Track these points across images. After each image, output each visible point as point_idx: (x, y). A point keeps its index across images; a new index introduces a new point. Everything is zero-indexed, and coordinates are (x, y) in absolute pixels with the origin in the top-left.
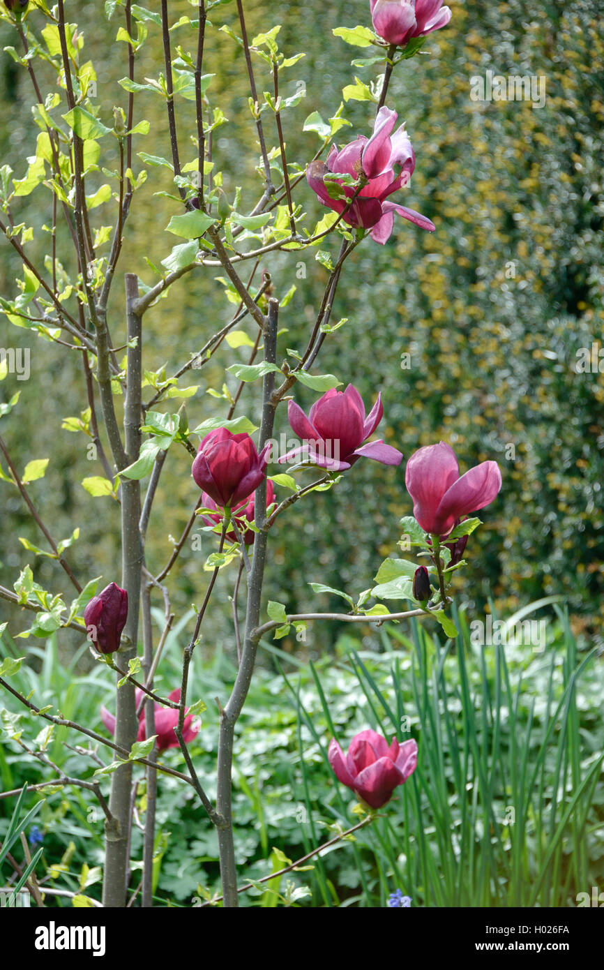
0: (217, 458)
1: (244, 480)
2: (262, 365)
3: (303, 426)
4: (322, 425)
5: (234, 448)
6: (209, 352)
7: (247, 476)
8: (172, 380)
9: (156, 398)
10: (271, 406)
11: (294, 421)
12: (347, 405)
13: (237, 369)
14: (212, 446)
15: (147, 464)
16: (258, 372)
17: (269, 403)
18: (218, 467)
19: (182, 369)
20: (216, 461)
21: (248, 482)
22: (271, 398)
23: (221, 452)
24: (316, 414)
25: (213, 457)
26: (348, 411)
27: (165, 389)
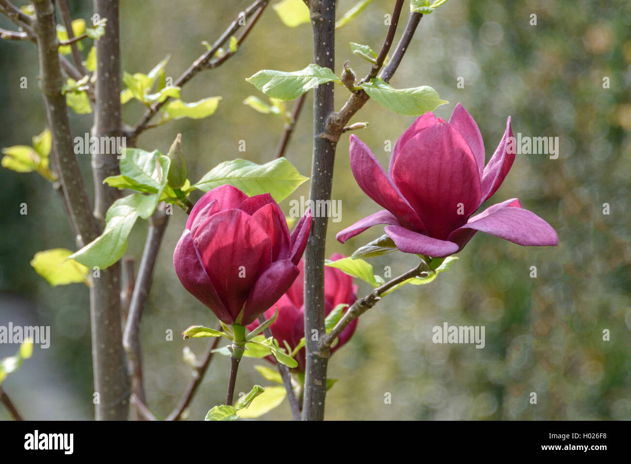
0: (214, 240)
1: (263, 279)
2: (308, 71)
3: (374, 180)
4: (407, 178)
5: (243, 223)
6: (234, 41)
7: (269, 272)
8: (171, 89)
9: (148, 119)
10: (327, 141)
11: (360, 170)
12: (451, 143)
13: (265, 79)
14: (206, 219)
15: (117, 241)
16: (300, 83)
17: (324, 135)
18: (217, 255)
19: (189, 71)
20: (213, 247)
21: (269, 282)
22: (327, 126)
23: (220, 230)
24: (397, 158)
25: (208, 240)
26: (452, 153)
27: (160, 105)
